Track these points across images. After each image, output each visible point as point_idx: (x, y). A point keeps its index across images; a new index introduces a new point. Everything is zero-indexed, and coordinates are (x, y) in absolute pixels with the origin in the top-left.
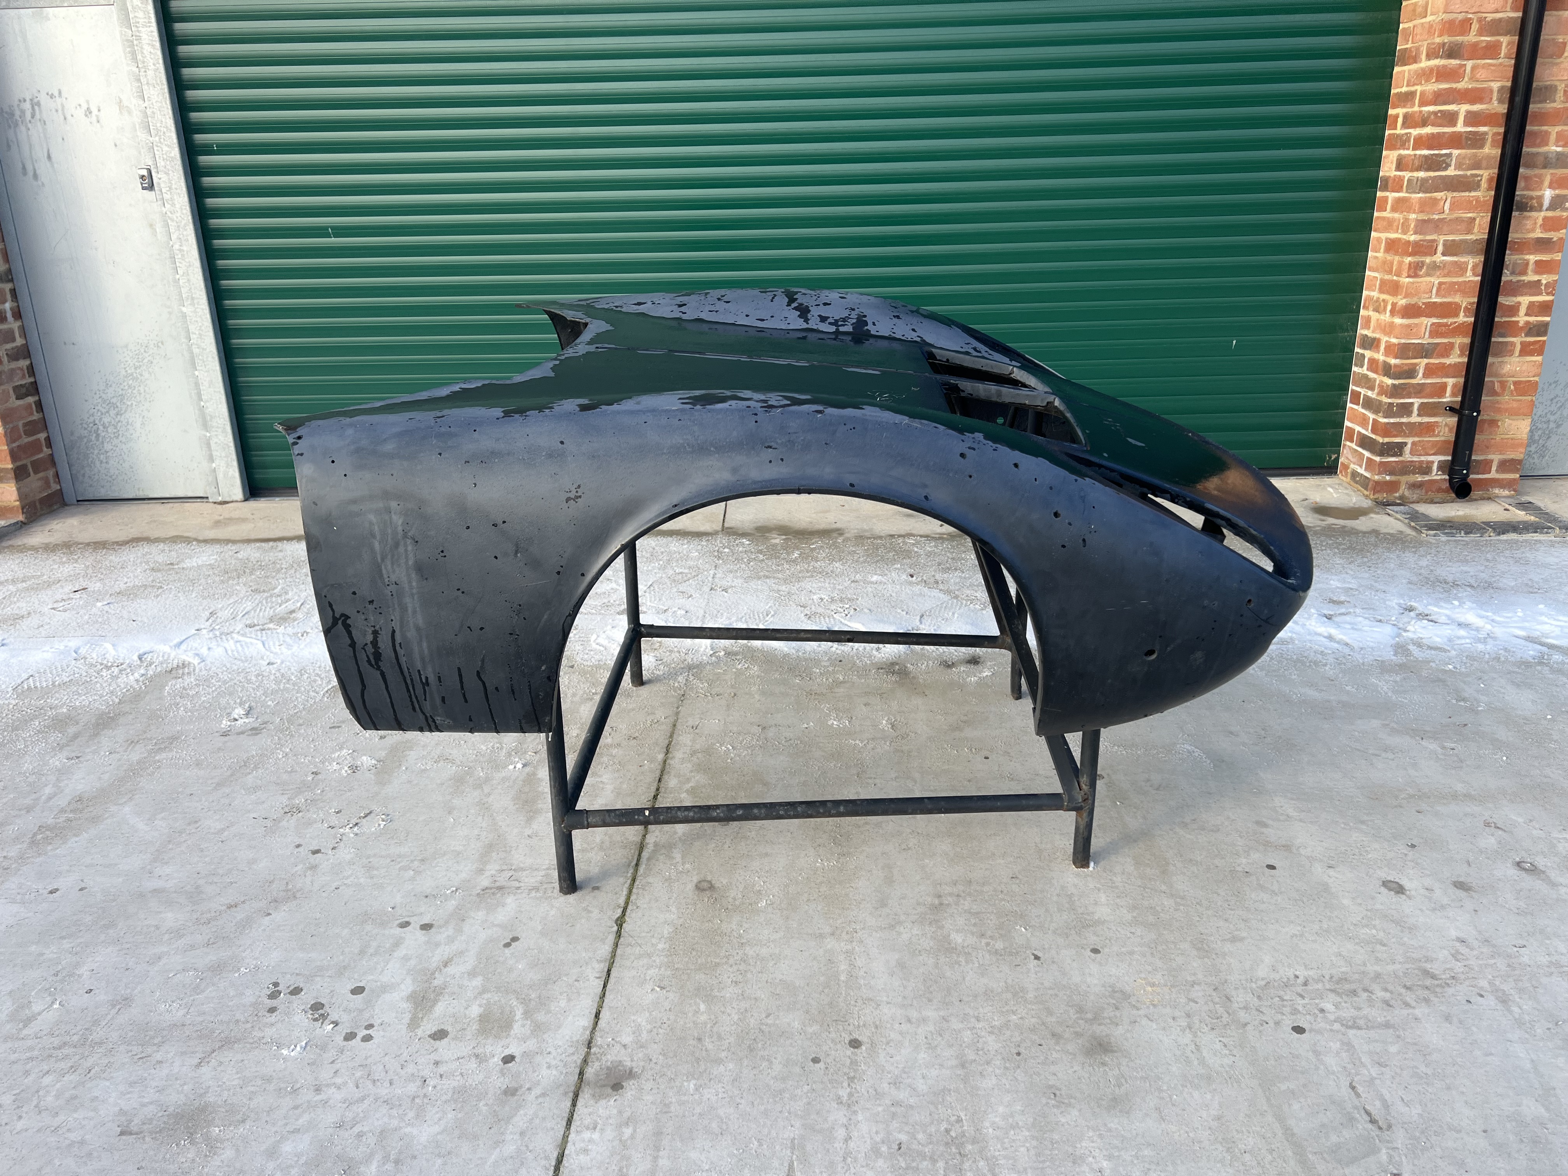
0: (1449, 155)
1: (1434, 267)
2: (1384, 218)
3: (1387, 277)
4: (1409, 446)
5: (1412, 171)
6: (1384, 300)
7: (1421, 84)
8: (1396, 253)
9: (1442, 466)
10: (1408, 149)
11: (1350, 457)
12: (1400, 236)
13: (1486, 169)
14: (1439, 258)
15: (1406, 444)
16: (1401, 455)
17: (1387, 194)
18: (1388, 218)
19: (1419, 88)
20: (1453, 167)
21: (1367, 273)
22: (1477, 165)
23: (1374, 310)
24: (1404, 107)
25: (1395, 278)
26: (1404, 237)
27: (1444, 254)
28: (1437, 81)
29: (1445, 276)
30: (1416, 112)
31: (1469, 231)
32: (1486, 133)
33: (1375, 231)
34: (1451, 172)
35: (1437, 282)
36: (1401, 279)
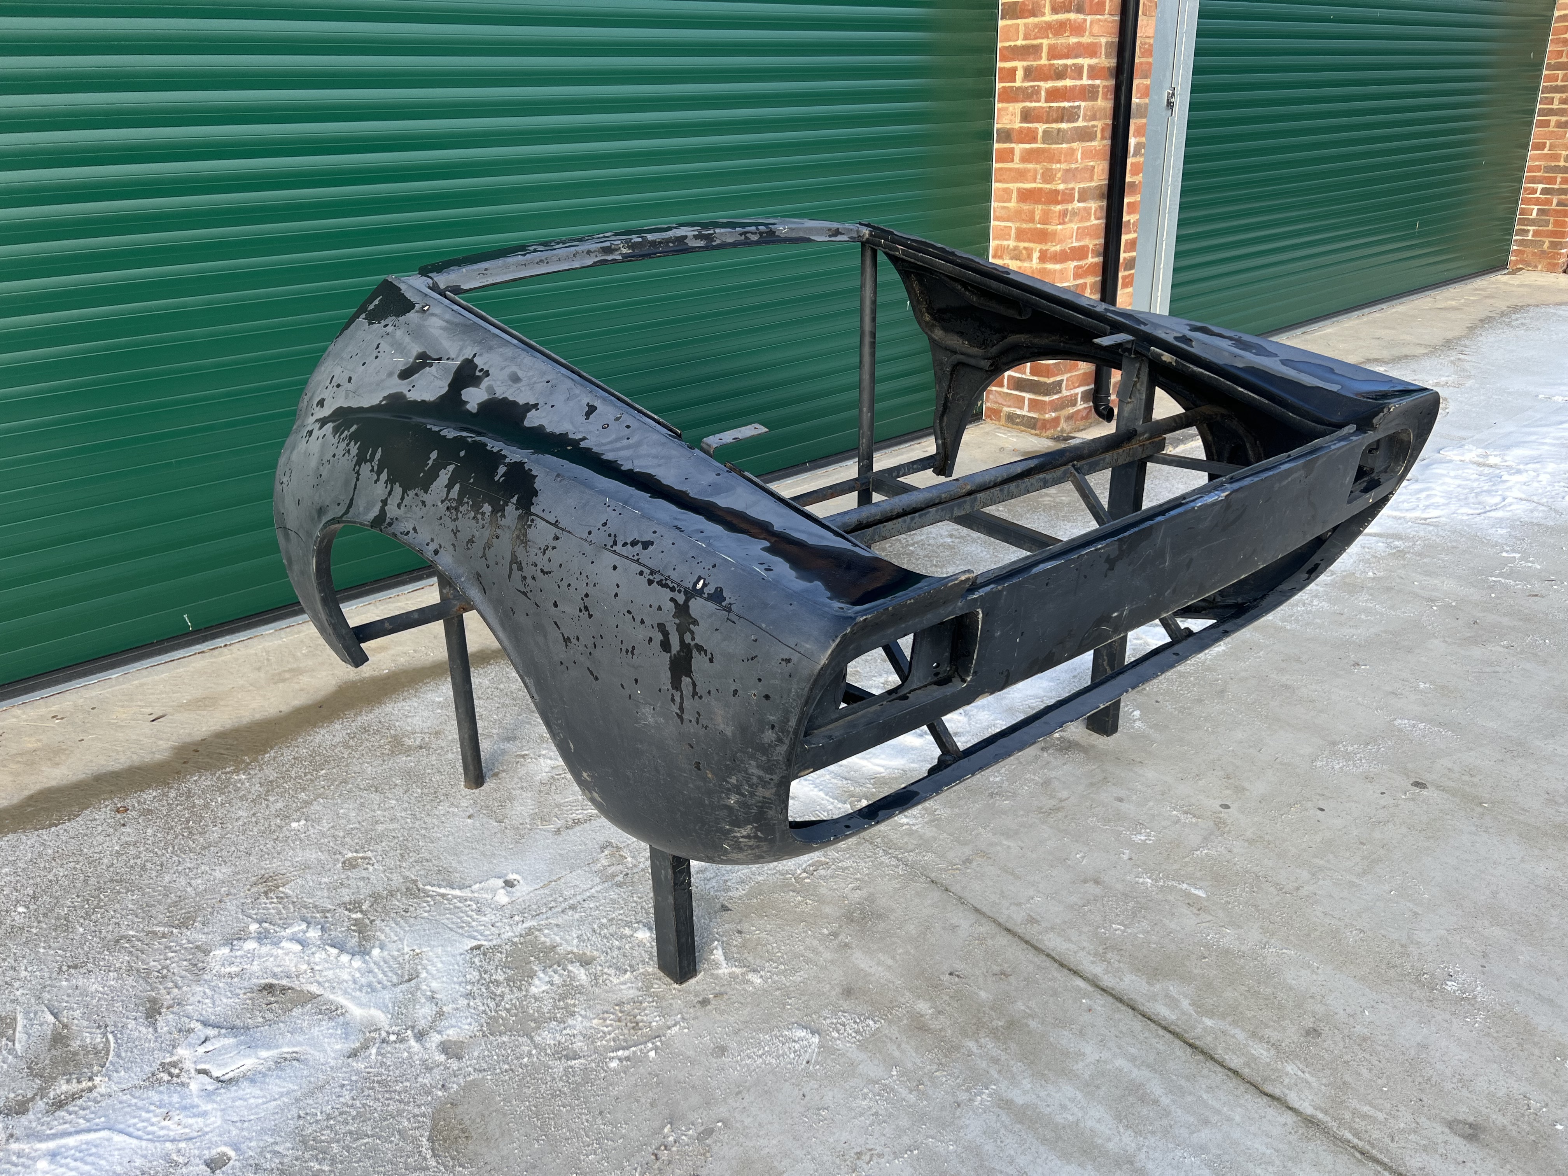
0: (1079, 107)
1: (1074, 213)
2: (1011, 169)
3: (1024, 226)
4: (1065, 382)
5: (1047, 122)
6: (1025, 248)
7: (1048, 37)
8: (1038, 202)
9: (1085, 396)
10: (1039, 101)
11: (1000, 400)
12: (1040, 186)
13: (1099, 120)
14: (1077, 205)
15: (1062, 380)
16: (1060, 392)
17: (1013, 145)
18: (1017, 170)
19: (1045, 42)
20: (1081, 119)
21: (993, 223)
22: (1094, 118)
23: (1012, 259)
24: (1023, 60)
25: (1039, 226)
26: (1048, 186)
27: (1079, 201)
28: (1071, 34)
29: (1081, 221)
30: (1045, 65)
31: (1092, 180)
32: (1098, 86)
33: (997, 181)
34: (1080, 123)
35: (1076, 228)
36: (1047, 227)
